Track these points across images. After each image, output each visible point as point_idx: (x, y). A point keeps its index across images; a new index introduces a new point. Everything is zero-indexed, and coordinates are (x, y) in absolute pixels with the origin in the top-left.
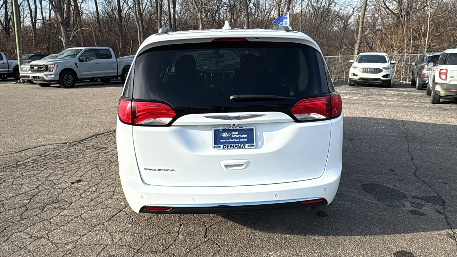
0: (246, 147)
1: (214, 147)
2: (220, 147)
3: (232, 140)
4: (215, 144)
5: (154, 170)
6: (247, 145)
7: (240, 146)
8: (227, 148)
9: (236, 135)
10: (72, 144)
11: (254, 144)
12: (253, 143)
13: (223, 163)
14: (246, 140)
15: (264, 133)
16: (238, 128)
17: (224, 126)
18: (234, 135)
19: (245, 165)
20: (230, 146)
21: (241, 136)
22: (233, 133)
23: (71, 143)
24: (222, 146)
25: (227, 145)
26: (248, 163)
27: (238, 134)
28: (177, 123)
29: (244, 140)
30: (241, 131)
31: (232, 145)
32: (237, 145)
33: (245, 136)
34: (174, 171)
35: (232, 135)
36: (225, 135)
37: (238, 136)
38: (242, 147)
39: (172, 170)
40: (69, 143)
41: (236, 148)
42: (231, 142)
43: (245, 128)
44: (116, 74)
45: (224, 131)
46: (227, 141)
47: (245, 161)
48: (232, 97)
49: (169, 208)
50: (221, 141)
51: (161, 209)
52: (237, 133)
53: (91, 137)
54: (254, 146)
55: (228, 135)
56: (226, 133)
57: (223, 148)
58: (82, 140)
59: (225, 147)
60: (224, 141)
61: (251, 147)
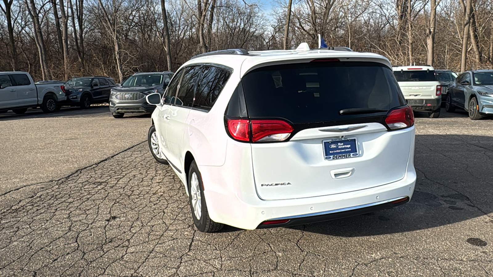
0: (351, 156)
1: (326, 158)
2: (330, 158)
3: (339, 151)
4: (326, 156)
5: (271, 185)
6: (352, 154)
7: (347, 156)
8: (336, 158)
9: (342, 145)
10: (60, 181)
11: (358, 153)
12: (356, 152)
13: (333, 173)
14: (350, 150)
15: (363, 143)
16: (343, 139)
17: (334, 139)
18: (340, 146)
19: (351, 172)
20: (338, 156)
21: (346, 146)
22: (339, 144)
23: (58, 181)
24: (332, 157)
25: (336, 156)
26: (353, 171)
27: (344, 145)
28: (296, 138)
29: (348, 150)
30: (346, 142)
31: (340, 155)
32: (344, 155)
33: (349, 146)
34: (290, 184)
35: (338, 146)
36: (333, 146)
37: (344, 147)
38: (348, 156)
39: (288, 184)
40: (56, 181)
41: (343, 157)
42: (338, 152)
43: (348, 139)
44: (37, 103)
45: (333, 143)
46: (335, 152)
47: (351, 169)
48: (341, 112)
49: (288, 220)
50: (331, 152)
51: (278, 222)
52: (342, 144)
53: (76, 172)
54: (357, 154)
55: (335, 146)
56: (334, 145)
57: (333, 158)
58: (69, 176)
59: (334, 157)
60: (333, 152)
61: (356, 155)
